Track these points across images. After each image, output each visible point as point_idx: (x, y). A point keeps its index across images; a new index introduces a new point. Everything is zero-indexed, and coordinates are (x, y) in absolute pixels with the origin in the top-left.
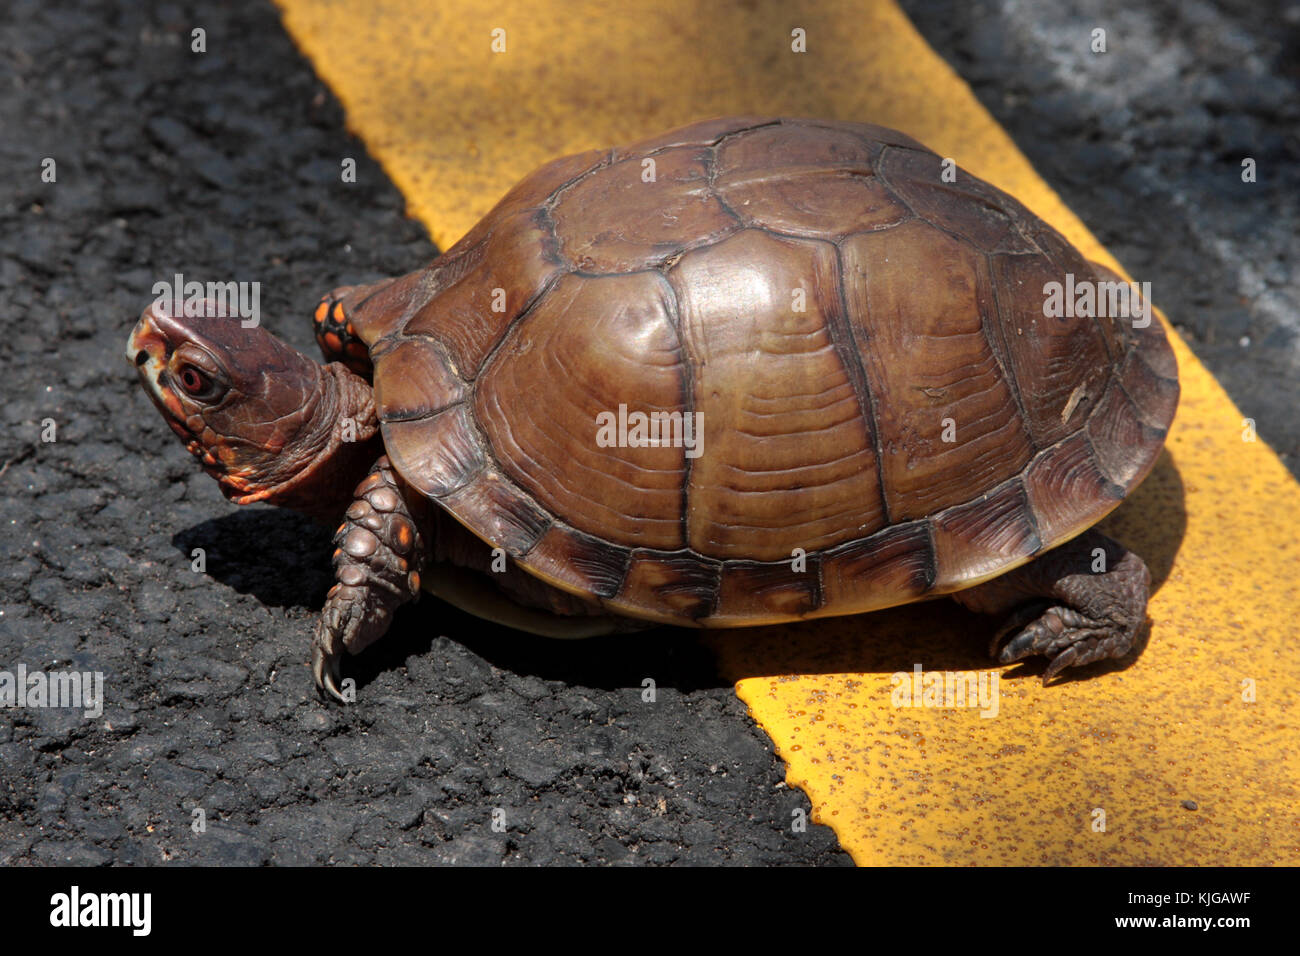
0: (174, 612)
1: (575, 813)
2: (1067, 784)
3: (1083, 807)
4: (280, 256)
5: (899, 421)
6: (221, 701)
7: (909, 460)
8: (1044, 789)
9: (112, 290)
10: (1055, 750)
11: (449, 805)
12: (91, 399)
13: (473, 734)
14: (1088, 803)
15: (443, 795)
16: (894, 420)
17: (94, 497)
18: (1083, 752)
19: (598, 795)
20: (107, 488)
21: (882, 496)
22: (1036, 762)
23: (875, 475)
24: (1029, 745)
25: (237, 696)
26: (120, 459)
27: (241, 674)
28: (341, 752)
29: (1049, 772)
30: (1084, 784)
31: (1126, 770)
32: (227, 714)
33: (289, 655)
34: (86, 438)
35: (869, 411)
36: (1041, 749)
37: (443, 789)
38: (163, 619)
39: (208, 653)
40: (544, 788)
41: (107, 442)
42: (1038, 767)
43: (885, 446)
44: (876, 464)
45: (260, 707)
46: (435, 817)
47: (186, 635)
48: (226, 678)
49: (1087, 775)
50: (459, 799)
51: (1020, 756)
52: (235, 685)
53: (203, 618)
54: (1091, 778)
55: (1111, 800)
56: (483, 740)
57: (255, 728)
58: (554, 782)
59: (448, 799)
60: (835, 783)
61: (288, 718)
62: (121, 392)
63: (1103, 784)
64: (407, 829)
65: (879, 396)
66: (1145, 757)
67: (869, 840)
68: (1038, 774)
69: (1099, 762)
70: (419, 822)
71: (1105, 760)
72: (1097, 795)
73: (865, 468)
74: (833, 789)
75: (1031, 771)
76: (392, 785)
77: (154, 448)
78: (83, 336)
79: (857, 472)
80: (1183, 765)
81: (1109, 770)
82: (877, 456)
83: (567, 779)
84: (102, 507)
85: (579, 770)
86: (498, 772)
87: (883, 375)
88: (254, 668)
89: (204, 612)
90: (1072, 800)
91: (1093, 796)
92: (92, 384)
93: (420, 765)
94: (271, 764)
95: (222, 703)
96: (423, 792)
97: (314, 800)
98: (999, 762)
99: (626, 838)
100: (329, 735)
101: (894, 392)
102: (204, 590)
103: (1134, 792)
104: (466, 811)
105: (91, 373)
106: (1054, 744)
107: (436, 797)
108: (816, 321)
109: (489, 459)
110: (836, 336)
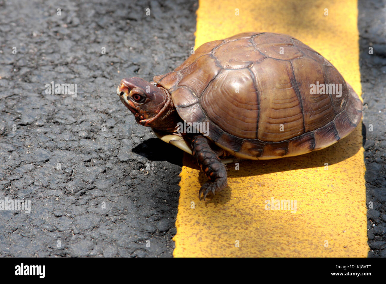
0: (70, 104)
1: (125, 169)
2: (244, 193)
3: (243, 198)
5: (308, 106)
6: (65, 125)
7: (310, 116)
8: (237, 192)
10: (247, 185)
11: (98, 159)
13: (116, 146)
14: (245, 198)
15: (99, 157)
17: (72, 76)
18: (253, 187)
19: (134, 166)
20: (77, 75)
21: (304, 125)
22: (240, 186)
23: (303, 120)
24: (241, 182)
25: (70, 125)
27: (74, 120)
28: (83, 142)
29: (241, 189)
30: (247, 194)
31: (260, 194)
32: (64, 128)
33: (88, 119)
36: (244, 184)
37: (99, 156)
38: (66, 105)
39: (71, 115)
40: (123, 162)
42: (239, 187)
43: (305, 112)
44: (303, 117)
45: (73, 128)
46: (93, 161)
47: (69, 110)
48: (70, 121)
49: (250, 192)
50: (102, 159)
51: (237, 184)
52: (71, 122)
53: (76, 107)
54: (250, 193)
55: (251, 199)
56: (117, 148)
57: (68, 132)
58: (126, 161)
59: (100, 158)
60: (188, 178)
61: (78, 132)
63: (252, 195)
64: (85, 161)
65: (304, 100)
66: (268, 192)
68: (238, 189)
69: (256, 190)
70: (89, 161)
71: (257, 190)
72: (249, 197)
73: (300, 118)
74: (187, 179)
75: (237, 188)
76: (89, 152)
80: (276, 196)
81: (256, 193)
82: (303, 115)
83: (131, 161)
85: (134, 160)
86: (115, 156)
87: (304, 94)
88: (78, 120)
89: (77, 106)
90: (241, 196)
91: (247, 197)
93: (99, 149)
94: (66, 140)
95: (66, 126)
96: (94, 155)
97: (70, 150)
98: (231, 184)
99: (133, 177)
100: (84, 138)
101: (307, 99)
102: (81, 102)
103: (258, 199)
104: (101, 161)
106: (248, 184)
107: (97, 157)
108: (289, 81)
109: (206, 117)
110: (293, 84)
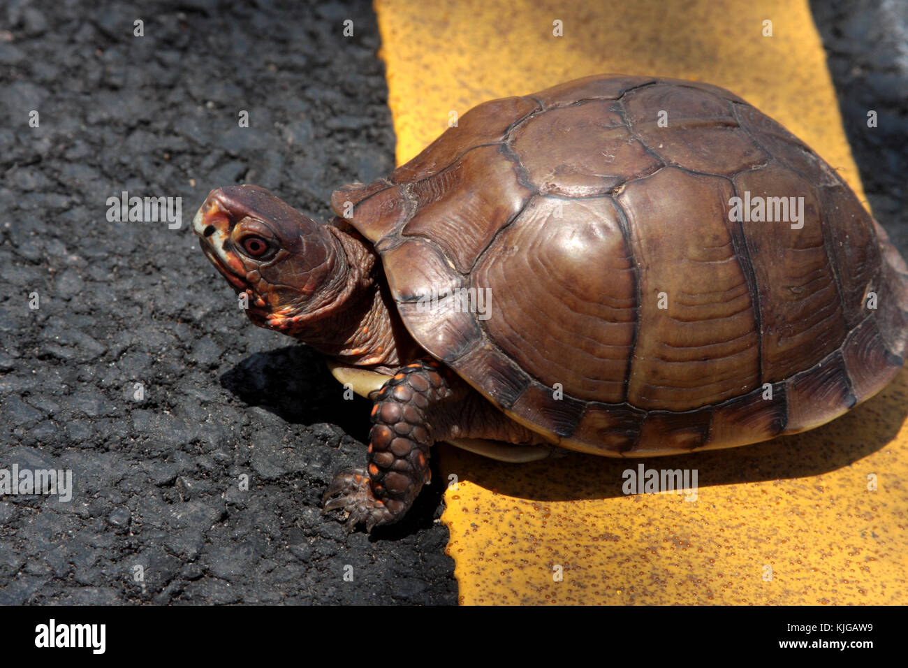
0: (77, 295)
1: (280, 505)
2: (637, 571)
3: (640, 591)
4: (276, 64)
5: (775, 311)
6: (76, 364)
7: (779, 340)
8: (618, 570)
9: (148, 61)
10: (640, 545)
11: (196, 477)
12: (96, 133)
13: (238, 431)
14: (645, 589)
15: (196, 469)
16: (772, 311)
17: (63, 202)
18: (660, 551)
19: (305, 496)
20: (75, 198)
21: (760, 365)
22: (623, 551)
23: (757, 350)
24: (623, 537)
25: (91, 364)
26: (94, 180)
27: (101, 349)
28: (141, 420)
29: (628, 560)
30: (649, 574)
31: (685, 572)
32: (77, 375)
33: (139, 344)
34: (78, 160)
35: (757, 304)
36: (631, 542)
37: (198, 465)
38: (67, 297)
39: (86, 330)
40: (269, 481)
41: (92, 166)
42: (622, 555)
43: (765, 330)
44: (758, 343)
45: (101, 375)
46: (183, 483)
47: (77, 313)
48: (89, 350)
49: (654, 569)
50: (207, 474)
51: (613, 543)
52: (93, 356)
53: (94, 304)
54: (656, 572)
55: (663, 591)
56: (244, 437)
57: (90, 389)
58: (277, 479)
59: (198, 473)
60: (471, 529)
61: (117, 388)
62: (119, 134)
63: (662, 578)
64: (160, 486)
65: (764, 293)
66: (704, 566)
67: (474, 576)
68: (619, 559)
69: (669, 561)
70: (171, 483)
71: (673, 561)
72: (655, 585)
73: (752, 345)
74: (467, 533)
75: (615, 555)
76: (165, 453)
77: (121, 178)
78: (114, 88)
79: (747, 348)
80: (729, 579)
81: (673, 569)
82: (759, 337)
83: (290, 479)
84: (65, 210)
85: (300, 475)
86: (242, 462)
87: (766, 277)
88: (111, 347)
89: (97, 301)
90: (634, 583)
91: (651, 585)
92: (102, 123)
93: (191, 443)
94: (89, 417)
95: (79, 366)
96: (183, 462)
97: (107, 450)
98: (596, 543)
99: (308, 531)
100: (140, 407)
101: (772, 290)
102: (105, 285)
103: (682, 589)
104: (206, 484)
105: (105, 116)
106: (642, 541)
107: (190, 468)
108: (725, 238)
109: (484, 333)
110: (737, 248)
